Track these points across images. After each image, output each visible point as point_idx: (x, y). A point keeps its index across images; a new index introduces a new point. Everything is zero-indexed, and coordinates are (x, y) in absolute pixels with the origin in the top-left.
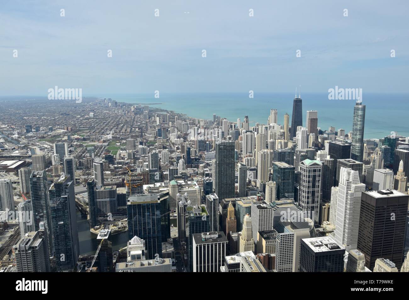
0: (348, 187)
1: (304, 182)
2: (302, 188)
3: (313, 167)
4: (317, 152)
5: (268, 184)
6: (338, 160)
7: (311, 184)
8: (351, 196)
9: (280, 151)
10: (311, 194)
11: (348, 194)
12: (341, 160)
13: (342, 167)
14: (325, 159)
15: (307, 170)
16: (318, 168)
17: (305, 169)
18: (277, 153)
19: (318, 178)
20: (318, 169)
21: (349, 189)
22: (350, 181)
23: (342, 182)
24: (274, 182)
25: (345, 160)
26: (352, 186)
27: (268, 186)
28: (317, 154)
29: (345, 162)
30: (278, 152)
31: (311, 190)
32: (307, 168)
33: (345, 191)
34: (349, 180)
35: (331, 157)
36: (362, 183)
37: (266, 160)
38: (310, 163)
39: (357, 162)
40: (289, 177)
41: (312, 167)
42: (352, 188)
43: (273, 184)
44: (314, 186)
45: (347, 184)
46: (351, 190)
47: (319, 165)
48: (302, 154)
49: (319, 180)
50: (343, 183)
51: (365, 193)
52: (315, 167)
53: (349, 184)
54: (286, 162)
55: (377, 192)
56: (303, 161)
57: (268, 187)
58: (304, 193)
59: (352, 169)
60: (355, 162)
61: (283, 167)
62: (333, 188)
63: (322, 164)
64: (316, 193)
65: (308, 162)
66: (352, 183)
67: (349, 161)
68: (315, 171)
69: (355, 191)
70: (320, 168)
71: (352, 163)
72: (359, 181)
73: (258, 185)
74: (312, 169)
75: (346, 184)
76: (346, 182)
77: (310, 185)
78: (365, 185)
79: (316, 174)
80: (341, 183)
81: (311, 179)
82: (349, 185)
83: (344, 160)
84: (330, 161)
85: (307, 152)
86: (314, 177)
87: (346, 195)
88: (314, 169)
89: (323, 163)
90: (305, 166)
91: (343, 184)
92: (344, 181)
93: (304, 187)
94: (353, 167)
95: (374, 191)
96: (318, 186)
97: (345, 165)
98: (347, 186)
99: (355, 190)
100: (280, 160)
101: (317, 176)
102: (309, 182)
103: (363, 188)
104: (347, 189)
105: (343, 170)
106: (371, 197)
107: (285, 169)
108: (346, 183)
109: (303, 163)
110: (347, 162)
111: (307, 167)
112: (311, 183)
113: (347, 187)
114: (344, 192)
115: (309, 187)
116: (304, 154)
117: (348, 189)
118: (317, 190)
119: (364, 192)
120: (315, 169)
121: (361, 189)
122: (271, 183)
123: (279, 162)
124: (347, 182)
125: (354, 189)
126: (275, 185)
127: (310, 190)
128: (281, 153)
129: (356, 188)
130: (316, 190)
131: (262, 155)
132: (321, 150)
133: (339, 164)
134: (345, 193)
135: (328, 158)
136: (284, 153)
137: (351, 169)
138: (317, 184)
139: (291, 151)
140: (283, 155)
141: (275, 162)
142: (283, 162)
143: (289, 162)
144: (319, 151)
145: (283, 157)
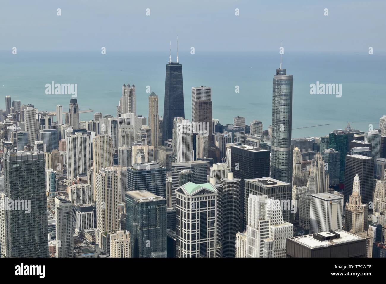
0: (264, 232)
1: (185, 228)
2: (181, 239)
3: (201, 198)
4: (212, 166)
5: (114, 236)
6: (247, 180)
7: (197, 231)
8: (269, 249)
9: (138, 168)
10: (199, 250)
11: (263, 244)
12: (251, 180)
13: (250, 195)
14: (225, 179)
15: (189, 203)
16: (209, 198)
17: (185, 203)
18: (133, 172)
19: (210, 218)
20: (210, 200)
21: (266, 235)
22: (266, 219)
23: (252, 222)
24: (127, 233)
25: (259, 181)
26: (269, 230)
27: (114, 241)
28: (211, 171)
29: (259, 183)
30: (134, 171)
31: (199, 243)
32: (189, 199)
33: (258, 240)
34: (264, 219)
35: (235, 176)
36: (287, 223)
37: (113, 188)
38: (194, 190)
39: (280, 183)
40: (156, 219)
41: (198, 198)
42: (269, 233)
43: (124, 238)
44: (203, 235)
45: (261, 226)
46: (268, 237)
47: (213, 193)
48: (183, 171)
49: (212, 223)
50: (254, 223)
51: (292, 240)
52: (203, 198)
53: (265, 225)
54: (151, 190)
55: (312, 237)
56: (181, 187)
57: (114, 244)
58: (185, 249)
59: (270, 197)
60: (276, 183)
61: (142, 201)
62: (238, 235)
63: (216, 191)
64: (208, 247)
65: (190, 188)
66: (269, 223)
67: (265, 182)
68: (203, 204)
69: (275, 239)
70: (213, 199)
71: (271, 184)
72: (282, 218)
73: (99, 240)
74: (199, 201)
75: (259, 226)
76: (260, 221)
77: (196, 233)
78: (292, 225)
79: (207, 210)
80: (250, 225)
81: (198, 221)
82: (265, 228)
83: (256, 180)
84: (233, 183)
85: (192, 168)
86: (203, 217)
87: (261, 248)
88: (202, 200)
89: (220, 189)
90: (186, 197)
91: (254, 227)
92: (254, 221)
93: (185, 238)
94: (272, 193)
95: (308, 236)
96: (212, 233)
97: (258, 190)
98: (261, 229)
99: (275, 236)
100: (138, 188)
101: (209, 214)
102: (194, 227)
103: (288, 232)
104: (261, 235)
105: (253, 200)
106: (303, 248)
107: (148, 204)
108: (259, 224)
109: (181, 191)
110: (262, 184)
111: (190, 197)
112: (198, 228)
113: (261, 232)
114: (256, 242)
115: (194, 237)
116: (188, 171)
117: (263, 235)
118: (210, 241)
119: (290, 239)
120: (205, 200)
121: (285, 234)
122: (121, 235)
123: (138, 191)
124: (261, 223)
125: (273, 234)
126: (129, 239)
127: (196, 243)
128: (141, 173)
129: (277, 231)
130: (207, 241)
131: (103, 178)
132: (218, 164)
133: (249, 188)
134: (259, 243)
135: (230, 177)
136: (147, 172)
137: (267, 196)
138: (209, 230)
139: (160, 167)
140: (144, 177)
141: (131, 190)
142: (145, 190)
143: (156, 190)
144: (214, 165)
145: (146, 181)
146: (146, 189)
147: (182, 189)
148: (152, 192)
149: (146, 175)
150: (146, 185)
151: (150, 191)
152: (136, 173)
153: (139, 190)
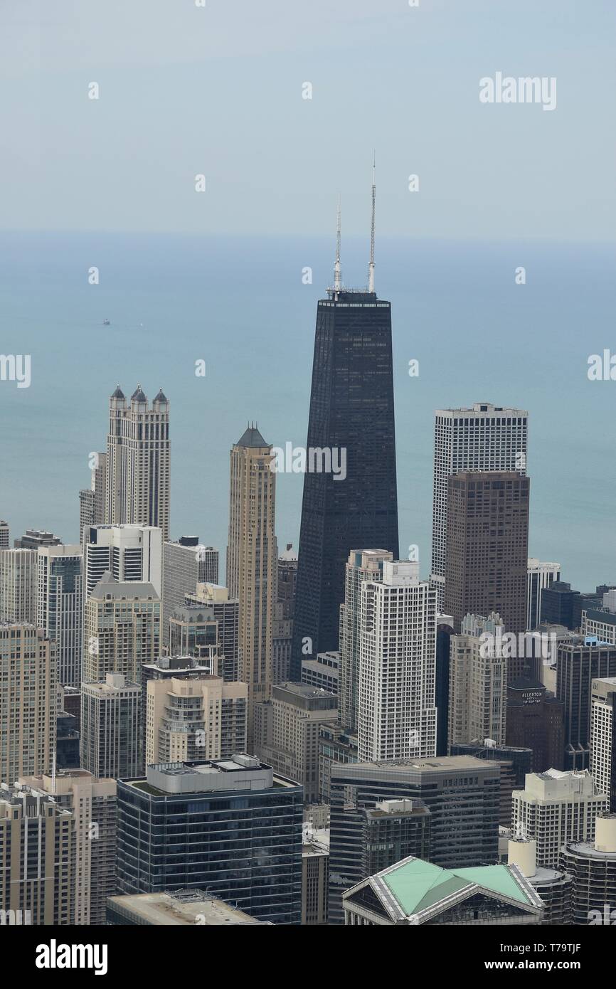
4: (520, 785)
9: (173, 785)
14: (582, 848)
18: (144, 805)
28: (517, 808)
30: (150, 797)
38: (430, 896)
47: (522, 912)
48: (385, 806)
54: (227, 895)
56: (373, 881)
63: (538, 902)
85: (429, 790)
89: (554, 895)
100: (170, 881)
109: (368, 899)
116: (405, 804)
123: (165, 897)
128: (182, 808)
131: (5, 831)
132: (553, 773)
135: (607, 839)
136: (214, 805)
139: (276, 784)
140: (198, 828)
141: (133, 892)
142: (199, 893)
143: (255, 892)
144: (531, 779)
145: (204, 848)
146: (203, 888)
147: (377, 888)
148: (233, 903)
149: (205, 818)
150: (204, 868)
151: (222, 896)
152: (161, 808)
153: (171, 889)
